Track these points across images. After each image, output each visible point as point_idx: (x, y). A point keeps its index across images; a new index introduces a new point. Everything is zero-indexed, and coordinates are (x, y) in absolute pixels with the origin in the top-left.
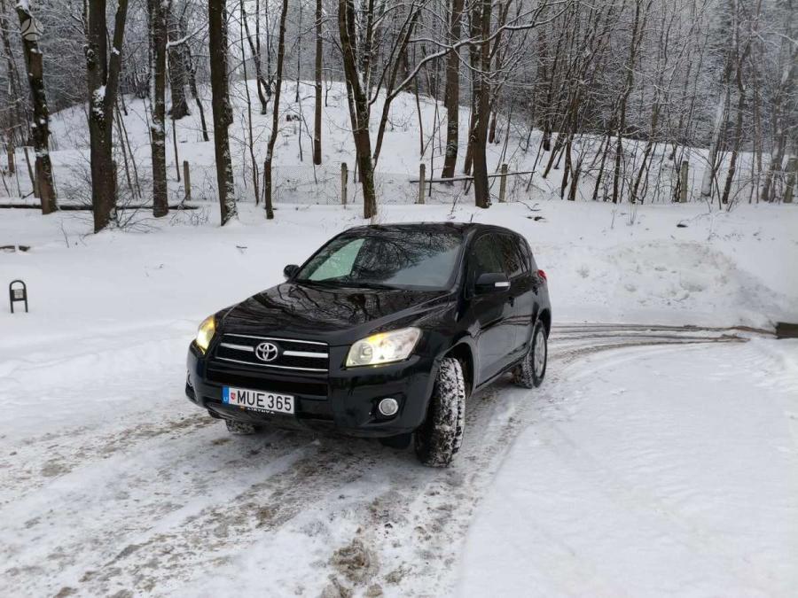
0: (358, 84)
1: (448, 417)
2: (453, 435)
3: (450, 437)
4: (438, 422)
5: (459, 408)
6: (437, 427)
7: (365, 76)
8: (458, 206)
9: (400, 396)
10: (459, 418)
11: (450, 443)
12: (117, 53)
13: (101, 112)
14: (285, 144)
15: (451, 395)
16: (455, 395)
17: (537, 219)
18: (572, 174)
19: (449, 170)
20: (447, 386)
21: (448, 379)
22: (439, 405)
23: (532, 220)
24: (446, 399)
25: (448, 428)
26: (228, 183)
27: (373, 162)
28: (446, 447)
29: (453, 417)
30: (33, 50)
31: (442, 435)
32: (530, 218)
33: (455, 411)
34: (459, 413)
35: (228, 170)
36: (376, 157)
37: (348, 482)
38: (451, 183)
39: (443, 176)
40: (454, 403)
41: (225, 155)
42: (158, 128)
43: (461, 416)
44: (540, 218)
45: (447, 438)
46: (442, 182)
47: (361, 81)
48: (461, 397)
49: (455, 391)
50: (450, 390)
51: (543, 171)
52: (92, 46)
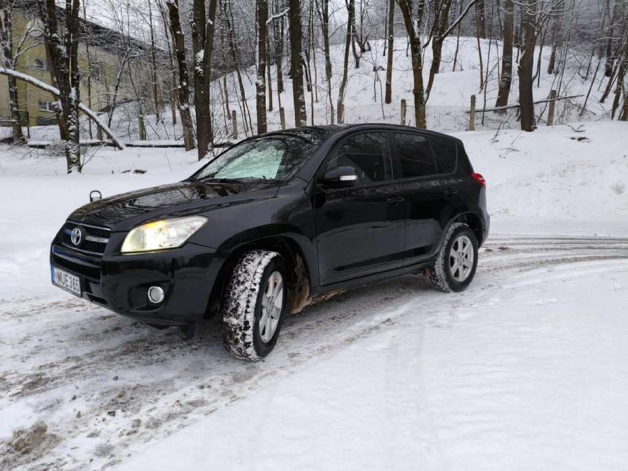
0: (413, 30)
1: (235, 310)
2: (241, 330)
3: (238, 331)
4: (226, 314)
5: (248, 302)
6: (225, 319)
7: (419, 23)
8: (502, 132)
9: (167, 285)
10: (246, 312)
11: (239, 337)
12: (211, 23)
13: (200, 70)
14: (364, 89)
15: (242, 287)
16: (246, 288)
17: (580, 139)
18: (624, 95)
19: (502, 99)
20: (241, 279)
21: (246, 272)
22: (229, 297)
23: (576, 141)
24: (236, 291)
25: (235, 321)
26: (302, 121)
27: (425, 96)
28: (237, 341)
29: (240, 310)
30: (178, 32)
31: (230, 328)
32: (573, 139)
33: (243, 304)
34: (248, 306)
35: (302, 110)
36: (428, 91)
37: (145, 365)
38: (504, 111)
39: (496, 106)
40: (244, 296)
41: (300, 98)
42: (260, 82)
43: (248, 310)
44: (584, 138)
45: (235, 331)
46: (495, 111)
47: (415, 27)
48: (253, 290)
49: (247, 284)
50: (243, 283)
51: (600, 95)
52: (195, 21)
